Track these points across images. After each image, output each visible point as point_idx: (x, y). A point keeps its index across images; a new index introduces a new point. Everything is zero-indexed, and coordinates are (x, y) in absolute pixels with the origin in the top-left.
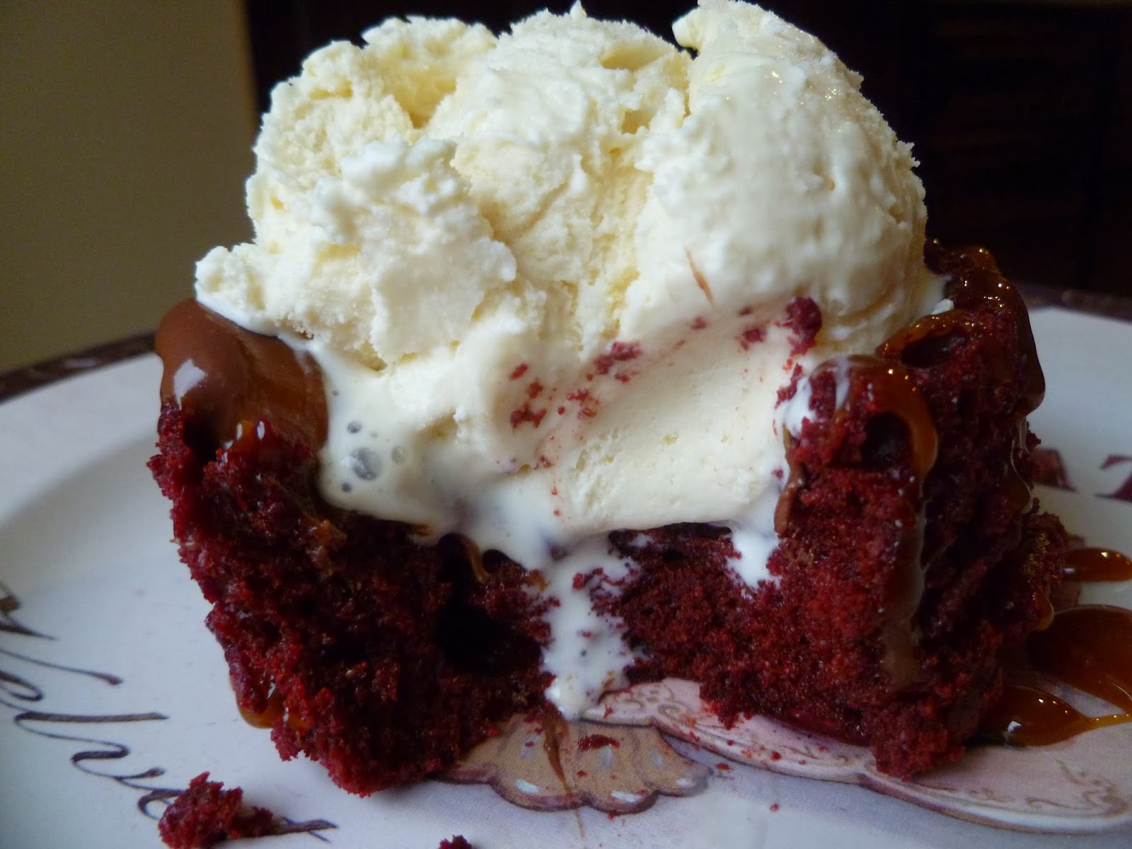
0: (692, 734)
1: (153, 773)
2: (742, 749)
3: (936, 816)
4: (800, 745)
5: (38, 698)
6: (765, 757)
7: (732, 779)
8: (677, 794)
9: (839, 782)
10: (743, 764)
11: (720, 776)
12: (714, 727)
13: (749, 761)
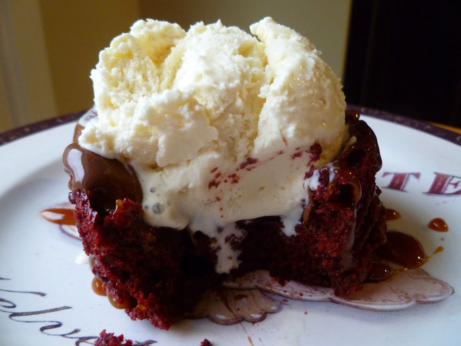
0: (271, 290)
1: (76, 331)
2: (290, 293)
3: (357, 309)
4: (308, 289)
5: (14, 306)
6: (297, 295)
7: (289, 304)
8: (273, 312)
9: (324, 301)
10: (291, 299)
11: (285, 304)
12: (278, 286)
13: (293, 298)
